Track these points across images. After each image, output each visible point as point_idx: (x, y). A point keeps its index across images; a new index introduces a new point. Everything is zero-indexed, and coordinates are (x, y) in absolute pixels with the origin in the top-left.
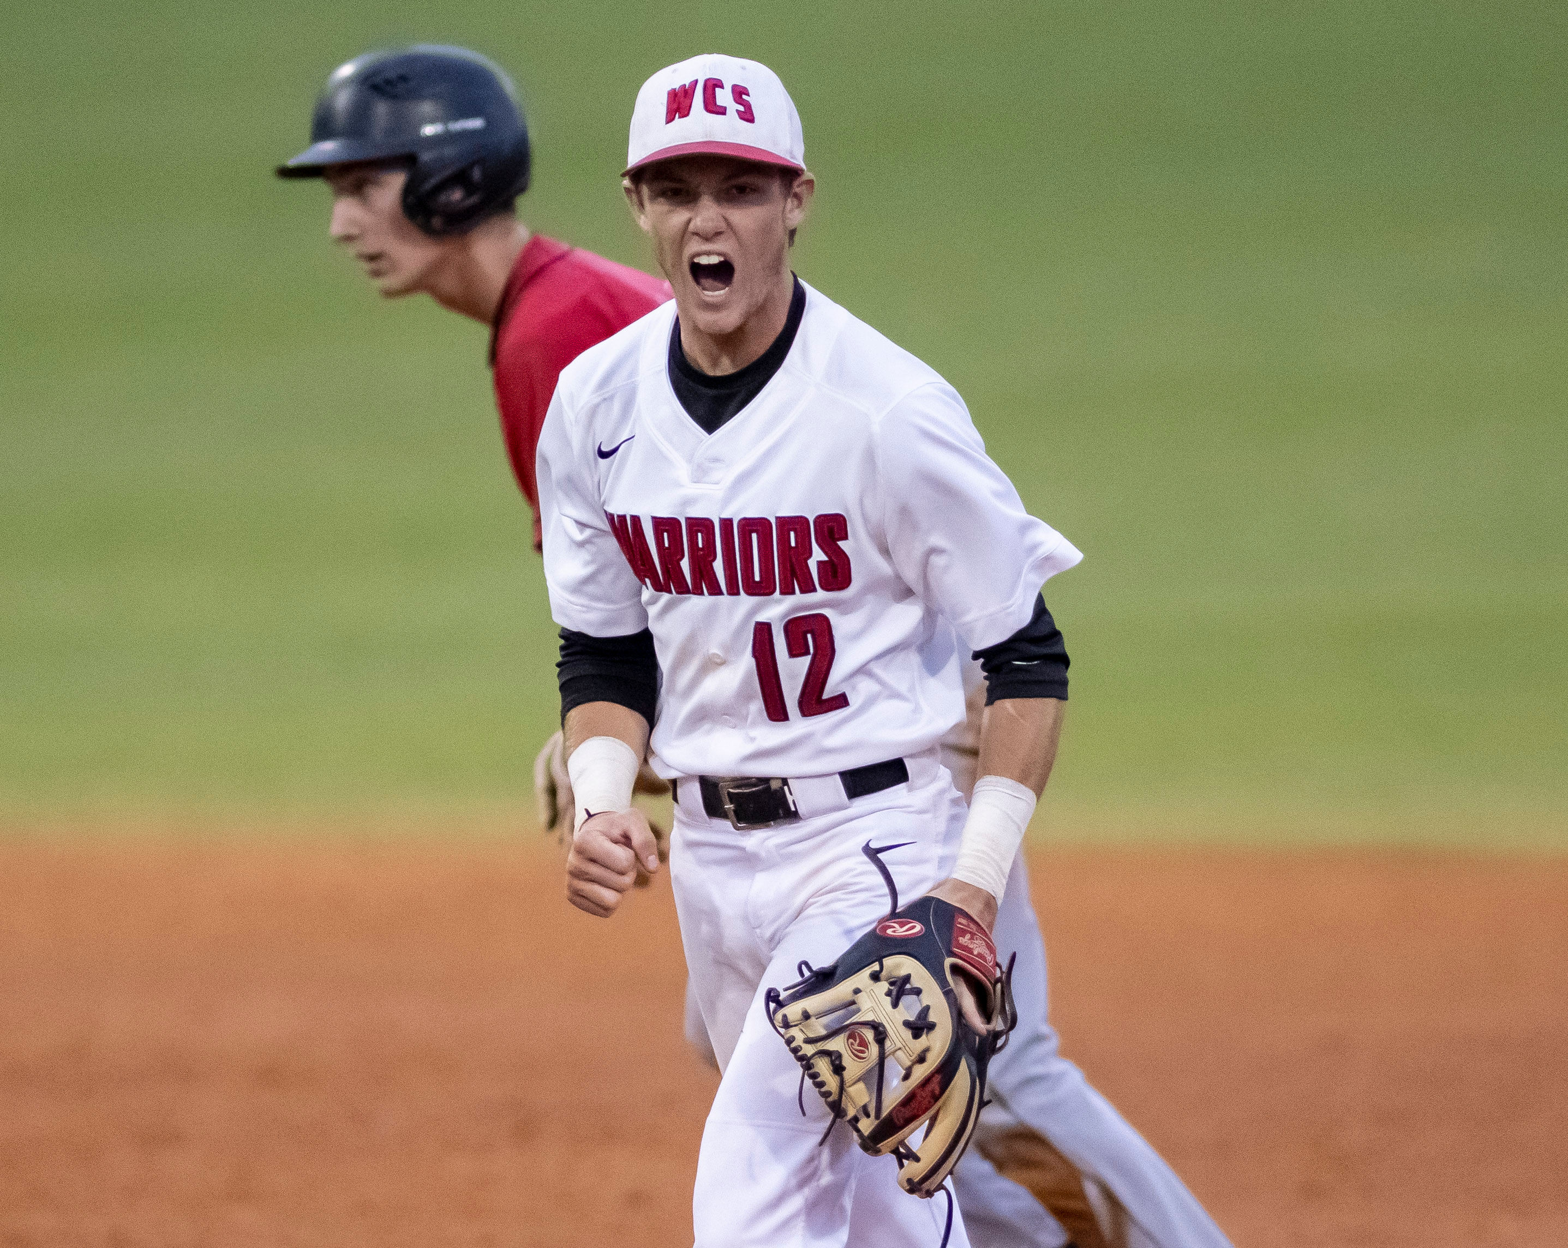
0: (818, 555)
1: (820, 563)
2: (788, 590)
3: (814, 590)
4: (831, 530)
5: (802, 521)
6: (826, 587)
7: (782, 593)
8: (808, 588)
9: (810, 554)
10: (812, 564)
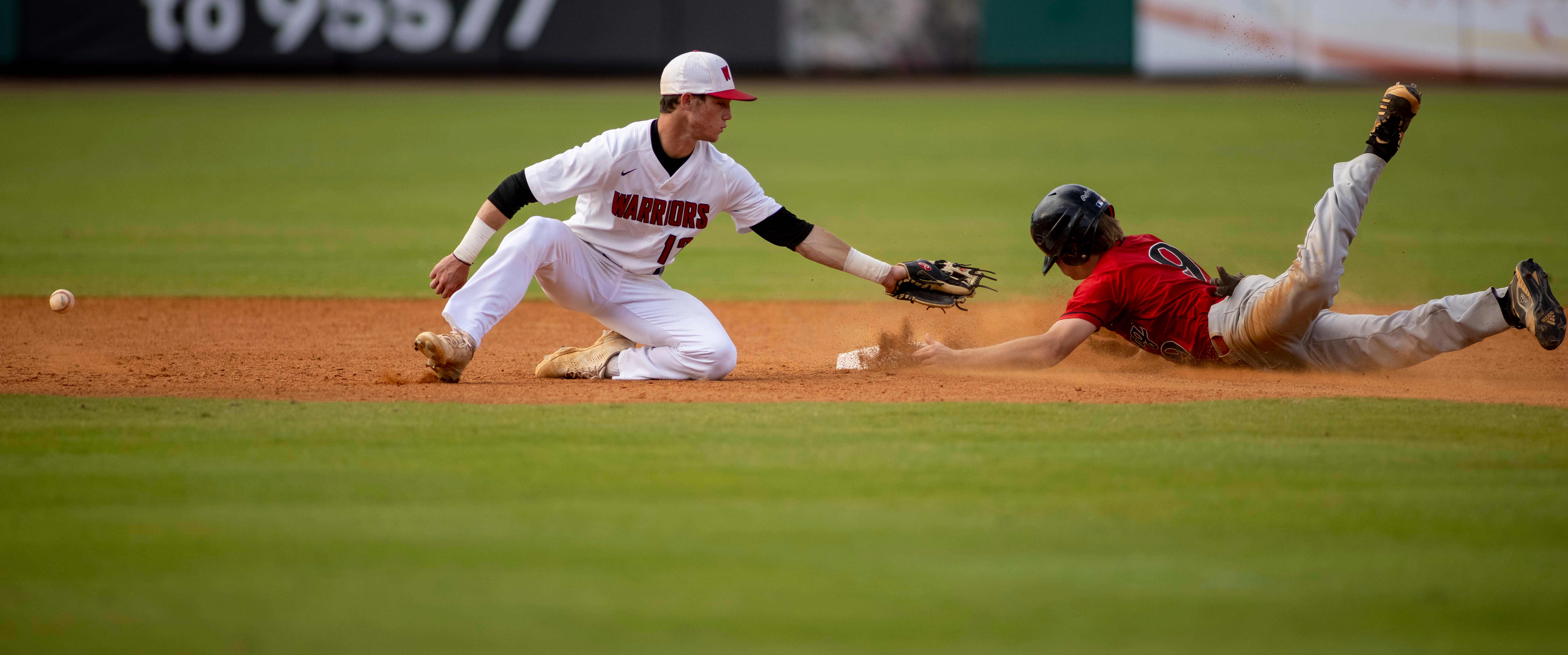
0: (698, 216)
1: (697, 219)
2: (685, 226)
3: (694, 228)
4: (704, 209)
5: (695, 204)
6: (698, 227)
7: (683, 226)
8: (692, 227)
9: (695, 216)
10: (695, 219)
